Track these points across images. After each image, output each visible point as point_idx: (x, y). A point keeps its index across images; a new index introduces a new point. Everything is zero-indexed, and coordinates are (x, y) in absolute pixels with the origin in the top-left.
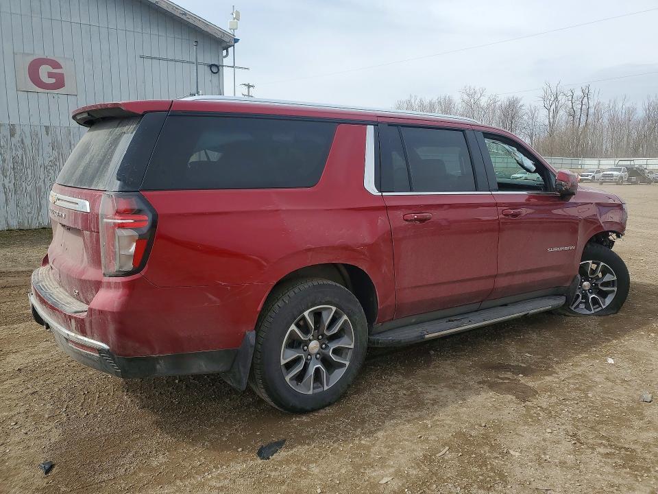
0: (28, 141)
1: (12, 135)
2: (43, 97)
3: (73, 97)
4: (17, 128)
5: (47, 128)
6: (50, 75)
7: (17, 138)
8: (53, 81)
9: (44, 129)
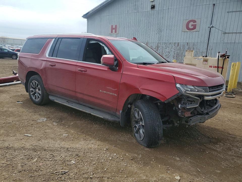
0: (181, 48)
1: (178, 46)
2: (189, 33)
3: (198, 32)
4: (180, 44)
5: (188, 43)
6: (192, 25)
7: (179, 47)
8: (192, 27)
9: (186, 44)
